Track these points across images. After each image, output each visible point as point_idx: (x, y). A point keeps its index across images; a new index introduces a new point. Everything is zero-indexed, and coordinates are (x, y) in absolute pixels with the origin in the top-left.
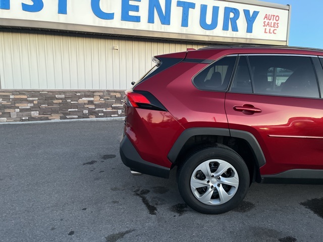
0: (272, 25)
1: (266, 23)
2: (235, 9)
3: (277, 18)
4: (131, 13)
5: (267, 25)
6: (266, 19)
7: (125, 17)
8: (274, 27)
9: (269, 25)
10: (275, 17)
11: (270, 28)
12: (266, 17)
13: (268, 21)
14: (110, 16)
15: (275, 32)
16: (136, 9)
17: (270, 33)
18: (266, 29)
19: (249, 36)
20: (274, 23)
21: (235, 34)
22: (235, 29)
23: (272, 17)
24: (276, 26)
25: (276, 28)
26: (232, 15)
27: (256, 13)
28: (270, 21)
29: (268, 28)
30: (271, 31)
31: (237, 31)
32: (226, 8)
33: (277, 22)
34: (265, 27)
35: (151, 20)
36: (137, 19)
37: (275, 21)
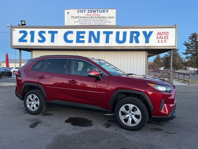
0: (163, 38)
1: (159, 37)
2: (136, 32)
3: (167, 34)
4: (81, 39)
5: (160, 38)
6: (158, 35)
7: (78, 41)
8: (165, 39)
9: (161, 38)
10: (165, 33)
11: (162, 39)
12: (158, 33)
13: (160, 36)
14: (71, 41)
15: (166, 41)
16: (83, 37)
17: (162, 42)
18: (159, 40)
19: (147, 45)
20: (165, 36)
21: (137, 45)
22: (137, 41)
23: (163, 33)
24: (167, 38)
25: (166, 39)
26: (135, 35)
27: (151, 33)
28: (162, 36)
29: (160, 40)
30: (163, 41)
31: (139, 43)
32: (131, 32)
33: (167, 36)
34: (158, 39)
35: (90, 41)
36: (83, 42)
37: (165, 35)
